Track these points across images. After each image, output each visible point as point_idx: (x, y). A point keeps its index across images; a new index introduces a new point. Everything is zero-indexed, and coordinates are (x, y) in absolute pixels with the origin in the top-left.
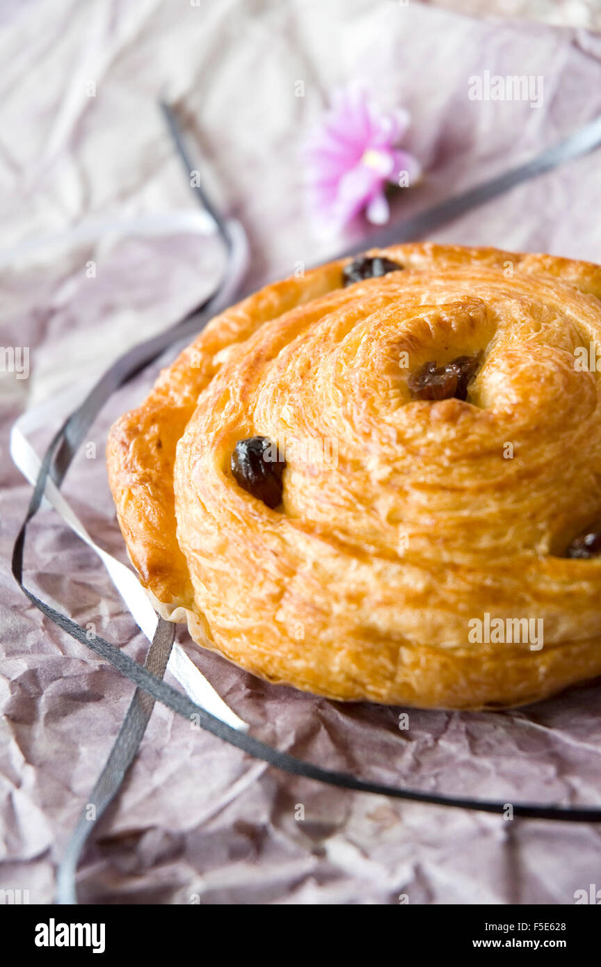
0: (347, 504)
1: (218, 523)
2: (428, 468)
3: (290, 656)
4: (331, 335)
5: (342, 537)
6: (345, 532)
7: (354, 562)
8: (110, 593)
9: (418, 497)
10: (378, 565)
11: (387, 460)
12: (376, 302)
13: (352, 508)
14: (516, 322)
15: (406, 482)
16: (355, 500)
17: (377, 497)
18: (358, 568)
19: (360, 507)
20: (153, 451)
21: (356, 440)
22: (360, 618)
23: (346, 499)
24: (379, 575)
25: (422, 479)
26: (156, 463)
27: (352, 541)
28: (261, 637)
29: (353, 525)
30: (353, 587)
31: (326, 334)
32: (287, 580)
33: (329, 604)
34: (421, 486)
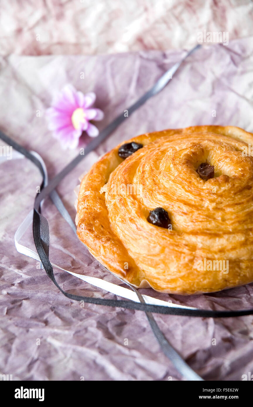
0: (205, 220)
1: (158, 242)
2: (227, 199)
3: (202, 280)
4: (154, 168)
5: (208, 232)
6: (208, 229)
7: (217, 239)
8: (95, 289)
9: (229, 210)
10: (226, 237)
11: (212, 201)
12: (159, 154)
13: (207, 221)
14: (214, 147)
15: (222, 206)
16: (207, 218)
17: (214, 214)
18: (219, 240)
19: (210, 219)
20: (102, 229)
21: (195, 198)
22: (226, 257)
23: (204, 218)
24: (228, 240)
25: (227, 203)
26: (107, 233)
27: (213, 232)
28: (188, 277)
29: (209, 226)
30: (220, 247)
31: (151, 169)
32: (194, 253)
33: (213, 256)
34: (229, 206)
